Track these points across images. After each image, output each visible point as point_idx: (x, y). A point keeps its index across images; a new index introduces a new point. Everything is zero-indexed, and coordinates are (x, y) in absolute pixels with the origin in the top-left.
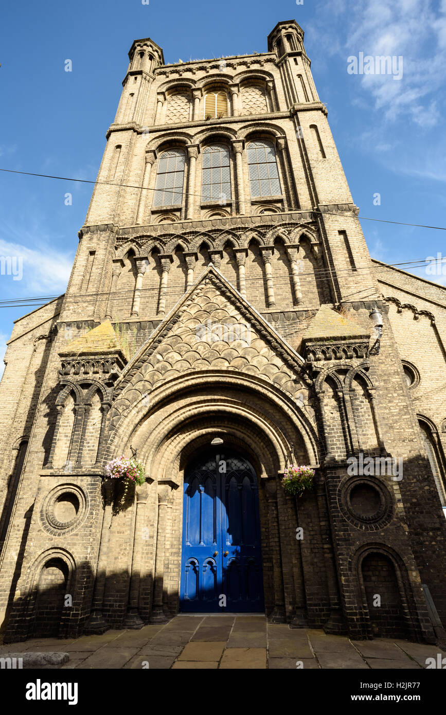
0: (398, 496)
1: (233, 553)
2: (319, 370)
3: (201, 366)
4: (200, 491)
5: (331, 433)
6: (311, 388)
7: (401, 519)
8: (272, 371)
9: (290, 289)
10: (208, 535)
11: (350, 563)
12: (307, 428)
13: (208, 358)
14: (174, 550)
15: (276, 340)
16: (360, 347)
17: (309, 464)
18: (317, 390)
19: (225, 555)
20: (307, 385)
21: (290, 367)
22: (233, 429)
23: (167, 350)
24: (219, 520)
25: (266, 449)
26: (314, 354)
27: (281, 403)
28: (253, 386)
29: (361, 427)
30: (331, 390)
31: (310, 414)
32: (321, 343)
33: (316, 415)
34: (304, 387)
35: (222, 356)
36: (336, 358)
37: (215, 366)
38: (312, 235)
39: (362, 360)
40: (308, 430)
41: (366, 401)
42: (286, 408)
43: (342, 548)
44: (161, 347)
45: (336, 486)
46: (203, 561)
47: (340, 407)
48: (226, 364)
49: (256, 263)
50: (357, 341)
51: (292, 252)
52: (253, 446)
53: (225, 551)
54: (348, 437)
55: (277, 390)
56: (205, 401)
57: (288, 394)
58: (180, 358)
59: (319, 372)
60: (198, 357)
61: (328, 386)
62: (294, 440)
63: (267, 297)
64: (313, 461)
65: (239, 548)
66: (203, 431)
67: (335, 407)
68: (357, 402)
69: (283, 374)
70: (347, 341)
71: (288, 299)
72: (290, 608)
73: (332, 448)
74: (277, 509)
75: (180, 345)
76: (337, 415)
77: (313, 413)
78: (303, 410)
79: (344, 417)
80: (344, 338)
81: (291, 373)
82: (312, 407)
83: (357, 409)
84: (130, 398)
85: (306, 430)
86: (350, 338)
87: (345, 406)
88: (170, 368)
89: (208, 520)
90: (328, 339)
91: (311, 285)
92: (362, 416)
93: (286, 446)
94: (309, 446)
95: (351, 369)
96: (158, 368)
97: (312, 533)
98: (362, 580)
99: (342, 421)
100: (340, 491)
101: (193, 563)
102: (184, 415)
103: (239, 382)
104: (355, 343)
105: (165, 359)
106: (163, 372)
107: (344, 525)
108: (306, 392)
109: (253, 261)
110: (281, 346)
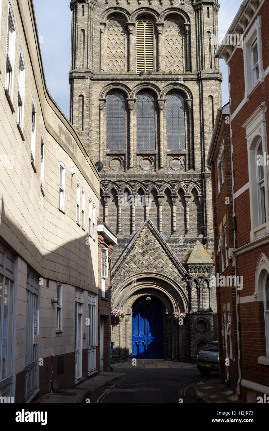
0: (213, 325)
1: (152, 339)
2: (192, 276)
3: (144, 270)
4: (138, 315)
5: (193, 302)
6: (188, 283)
7: (212, 332)
8: (173, 274)
9: (184, 221)
10: (142, 333)
11: (194, 344)
12: (185, 298)
13: (147, 267)
14: (130, 338)
15: (176, 261)
16: (209, 268)
17: (184, 312)
18: (190, 285)
19: (149, 340)
20: (187, 282)
21: (181, 273)
22: (155, 294)
23: (130, 262)
24: (146, 327)
25: (168, 303)
26: (191, 270)
27: (176, 288)
28: (165, 280)
29: (204, 300)
30: (195, 285)
31: (186, 293)
32: (194, 265)
33: (188, 294)
34: (185, 282)
35: (153, 266)
36: (199, 272)
37: (150, 271)
38: (199, 189)
39: (209, 273)
40: (185, 299)
41: (208, 290)
42: (177, 290)
43: (192, 340)
44: (127, 260)
45: (193, 321)
46: (140, 342)
47: (198, 292)
48: (155, 270)
49: (168, 203)
50: (208, 265)
51: (187, 200)
52: (163, 301)
53: (149, 338)
54: (199, 304)
55: (175, 283)
56: (145, 284)
57: (179, 284)
58: (135, 266)
59: (192, 277)
60: (143, 266)
61: (195, 283)
62: (180, 302)
63: (172, 226)
64: (186, 311)
65: (154, 338)
66: (143, 294)
67: (196, 291)
68: (205, 290)
69: (178, 276)
70: (204, 265)
71: (182, 227)
72: (173, 357)
73: (193, 307)
74: (171, 325)
75: (135, 260)
76: (196, 295)
77: (188, 293)
78: (184, 291)
79: (199, 296)
80: (203, 264)
81: (181, 276)
82: (188, 290)
83: (204, 293)
84: (116, 283)
85: (184, 299)
86: (205, 264)
87: (199, 292)
88: (131, 271)
89: (142, 326)
90: (197, 264)
91: (195, 219)
92: (206, 296)
93: (176, 304)
94: (185, 305)
95: (204, 277)
96: (126, 270)
97: (183, 335)
98: (197, 349)
99: (198, 297)
100: (194, 322)
101: (136, 343)
102: (136, 289)
103: (160, 278)
104: (207, 266)
105: (129, 266)
106: (129, 272)
107: (193, 333)
108: (186, 284)
109: (166, 201)
110: (178, 264)
